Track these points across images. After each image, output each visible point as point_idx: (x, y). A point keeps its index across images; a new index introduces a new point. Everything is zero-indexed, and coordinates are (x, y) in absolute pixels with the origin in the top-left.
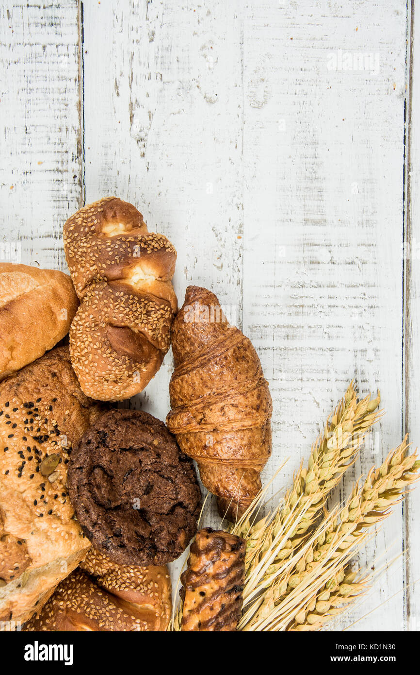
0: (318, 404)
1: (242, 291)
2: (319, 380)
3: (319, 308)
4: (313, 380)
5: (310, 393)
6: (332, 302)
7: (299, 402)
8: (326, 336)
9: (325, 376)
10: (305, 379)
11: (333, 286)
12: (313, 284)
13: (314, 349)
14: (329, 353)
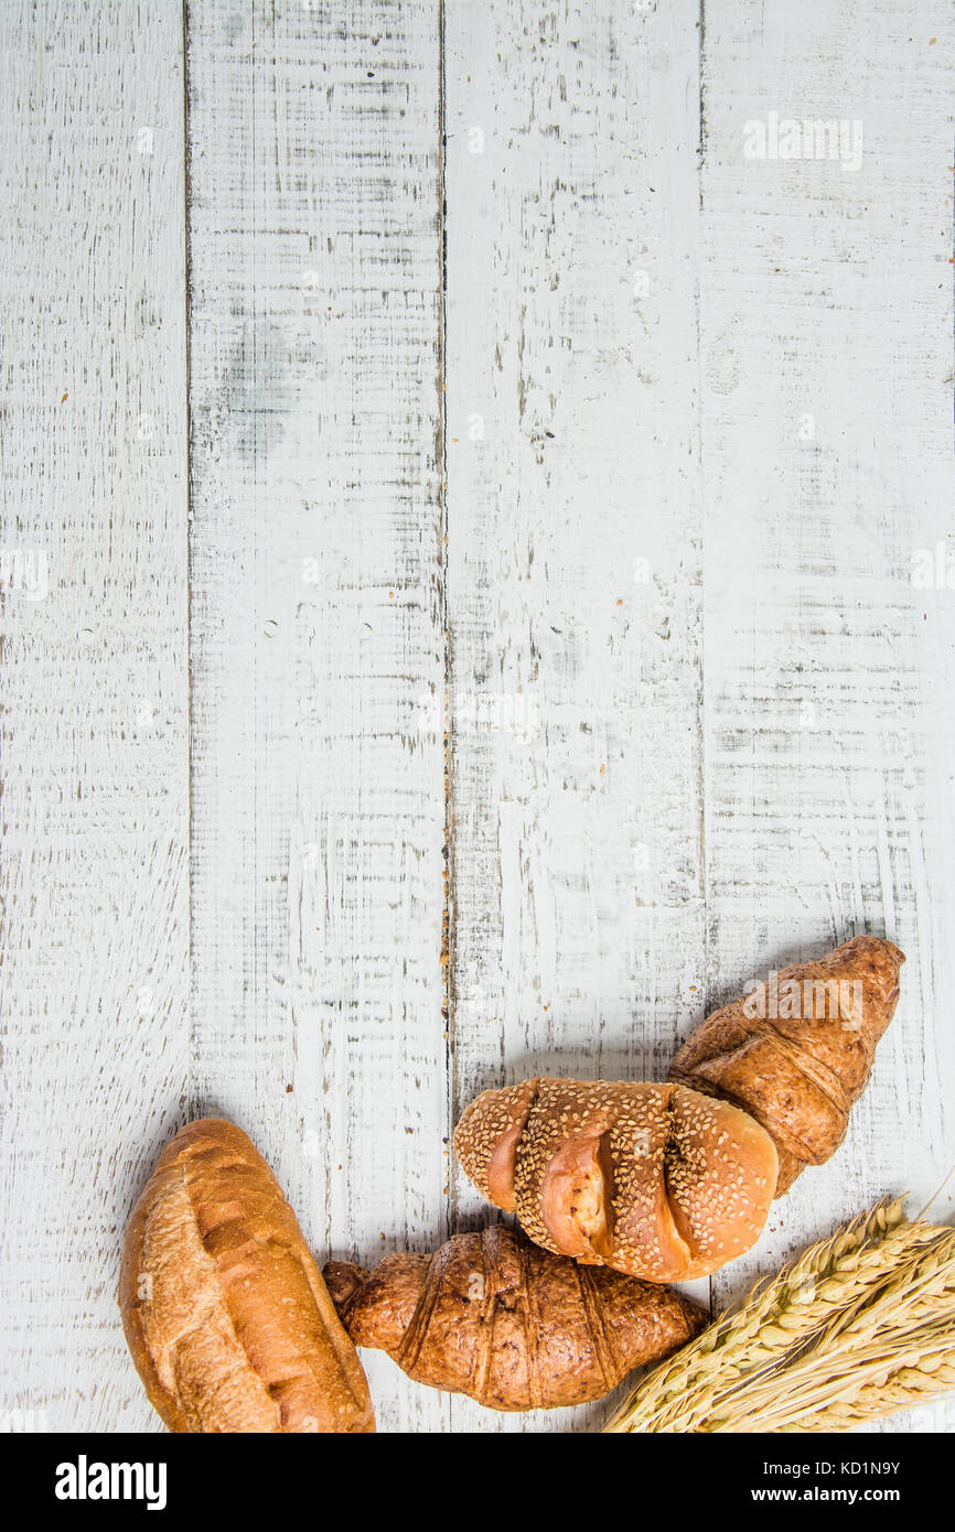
0: (827, 854)
1: (701, 674)
2: (829, 816)
3: (825, 702)
4: (817, 816)
5: (814, 837)
6: (846, 694)
7: (796, 849)
8: (838, 747)
9: (838, 810)
10: (804, 815)
11: (848, 670)
12: (816, 665)
13: (819, 768)
14: (844, 774)
